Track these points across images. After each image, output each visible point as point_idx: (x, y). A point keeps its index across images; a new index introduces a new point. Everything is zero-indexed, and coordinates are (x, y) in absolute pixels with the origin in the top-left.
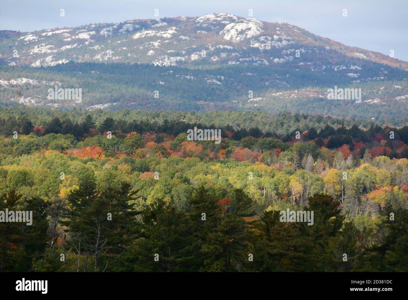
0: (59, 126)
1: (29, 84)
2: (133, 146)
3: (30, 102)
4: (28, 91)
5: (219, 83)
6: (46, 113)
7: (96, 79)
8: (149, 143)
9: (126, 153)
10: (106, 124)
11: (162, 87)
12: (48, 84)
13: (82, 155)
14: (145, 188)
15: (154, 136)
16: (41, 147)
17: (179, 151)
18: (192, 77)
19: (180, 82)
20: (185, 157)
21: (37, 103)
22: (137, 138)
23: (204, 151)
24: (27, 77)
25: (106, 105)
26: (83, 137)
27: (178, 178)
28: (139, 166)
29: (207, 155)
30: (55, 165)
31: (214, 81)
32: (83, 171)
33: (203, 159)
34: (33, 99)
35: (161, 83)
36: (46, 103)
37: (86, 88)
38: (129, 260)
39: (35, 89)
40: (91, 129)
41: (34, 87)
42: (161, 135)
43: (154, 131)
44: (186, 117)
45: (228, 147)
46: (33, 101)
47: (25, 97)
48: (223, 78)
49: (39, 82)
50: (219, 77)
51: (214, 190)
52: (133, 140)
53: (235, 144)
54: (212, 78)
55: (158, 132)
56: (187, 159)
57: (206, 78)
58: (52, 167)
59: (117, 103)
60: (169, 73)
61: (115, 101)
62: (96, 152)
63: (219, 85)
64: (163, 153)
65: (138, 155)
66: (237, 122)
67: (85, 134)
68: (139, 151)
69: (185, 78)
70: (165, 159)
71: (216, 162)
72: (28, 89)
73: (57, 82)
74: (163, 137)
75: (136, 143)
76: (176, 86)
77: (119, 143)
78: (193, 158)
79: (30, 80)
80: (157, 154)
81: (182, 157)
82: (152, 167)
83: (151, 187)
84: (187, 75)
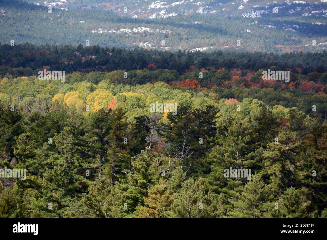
0: (167, 64)
1: (147, 32)
2: (222, 79)
3: (147, 45)
4: (146, 37)
5: (294, 31)
6: (158, 54)
7: (198, 28)
8: (235, 77)
9: (217, 84)
10: (203, 63)
11: (249, 34)
12: (161, 32)
13: (183, 85)
14: (229, 111)
15: (239, 72)
16: (152, 80)
17: (258, 83)
18: (273, 26)
19: (263, 30)
20: (262, 88)
21: (152, 46)
22: (226, 73)
23: (278, 83)
24: (145, 27)
25: (205, 48)
26: (184, 72)
27: (255, 103)
28: (226, 94)
29: (280, 86)
30: (161, 92)
31: (290, 29)
32: (182, 98)
33: (277, 89)
34: (149, 43)
35: (248, 31)
36: (159, 46)
37: (190, 35)
38: (207, 162)
39: (152, 36)
40: (191, 66)
41: (151, 34)
42: (245, 71)
43: (240, 68)
44: (267, 57)
45: (297, 80)
46: (150, 45)
47: (144, 42)
48: (297, 26)
49: (154, 30)
50: (294, 26)
51: (284, 113)
52: (222, 74)
53: (303, 77)
54: (289, 27)
55: (243, 69)
56: (264, 89)
57: (284, 27)
58: (159, 94)
59: (214, 46)
60: (255, 23)
61: (212, 45)
62: (193, 84)
63: (294, 32)
64: (245, 85)
65: (226, 86)
66: (307, 61)
67: (187, 70)
68: (227, 82)
69: (267, 27)
70: (247, 89)
71: (287, 92)
72: (146, 36)
73: (168, 30)
74: (247, 73)
75: (224, 77)
76: (260, 33)
77: (212, 77)
78: (269, 88)
79: (148, 29)
80: (240, 85)
81: (260, 88)
82: (236, 95)
83: (234, 110)
84: (269, 25)
